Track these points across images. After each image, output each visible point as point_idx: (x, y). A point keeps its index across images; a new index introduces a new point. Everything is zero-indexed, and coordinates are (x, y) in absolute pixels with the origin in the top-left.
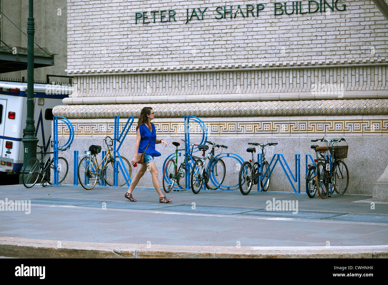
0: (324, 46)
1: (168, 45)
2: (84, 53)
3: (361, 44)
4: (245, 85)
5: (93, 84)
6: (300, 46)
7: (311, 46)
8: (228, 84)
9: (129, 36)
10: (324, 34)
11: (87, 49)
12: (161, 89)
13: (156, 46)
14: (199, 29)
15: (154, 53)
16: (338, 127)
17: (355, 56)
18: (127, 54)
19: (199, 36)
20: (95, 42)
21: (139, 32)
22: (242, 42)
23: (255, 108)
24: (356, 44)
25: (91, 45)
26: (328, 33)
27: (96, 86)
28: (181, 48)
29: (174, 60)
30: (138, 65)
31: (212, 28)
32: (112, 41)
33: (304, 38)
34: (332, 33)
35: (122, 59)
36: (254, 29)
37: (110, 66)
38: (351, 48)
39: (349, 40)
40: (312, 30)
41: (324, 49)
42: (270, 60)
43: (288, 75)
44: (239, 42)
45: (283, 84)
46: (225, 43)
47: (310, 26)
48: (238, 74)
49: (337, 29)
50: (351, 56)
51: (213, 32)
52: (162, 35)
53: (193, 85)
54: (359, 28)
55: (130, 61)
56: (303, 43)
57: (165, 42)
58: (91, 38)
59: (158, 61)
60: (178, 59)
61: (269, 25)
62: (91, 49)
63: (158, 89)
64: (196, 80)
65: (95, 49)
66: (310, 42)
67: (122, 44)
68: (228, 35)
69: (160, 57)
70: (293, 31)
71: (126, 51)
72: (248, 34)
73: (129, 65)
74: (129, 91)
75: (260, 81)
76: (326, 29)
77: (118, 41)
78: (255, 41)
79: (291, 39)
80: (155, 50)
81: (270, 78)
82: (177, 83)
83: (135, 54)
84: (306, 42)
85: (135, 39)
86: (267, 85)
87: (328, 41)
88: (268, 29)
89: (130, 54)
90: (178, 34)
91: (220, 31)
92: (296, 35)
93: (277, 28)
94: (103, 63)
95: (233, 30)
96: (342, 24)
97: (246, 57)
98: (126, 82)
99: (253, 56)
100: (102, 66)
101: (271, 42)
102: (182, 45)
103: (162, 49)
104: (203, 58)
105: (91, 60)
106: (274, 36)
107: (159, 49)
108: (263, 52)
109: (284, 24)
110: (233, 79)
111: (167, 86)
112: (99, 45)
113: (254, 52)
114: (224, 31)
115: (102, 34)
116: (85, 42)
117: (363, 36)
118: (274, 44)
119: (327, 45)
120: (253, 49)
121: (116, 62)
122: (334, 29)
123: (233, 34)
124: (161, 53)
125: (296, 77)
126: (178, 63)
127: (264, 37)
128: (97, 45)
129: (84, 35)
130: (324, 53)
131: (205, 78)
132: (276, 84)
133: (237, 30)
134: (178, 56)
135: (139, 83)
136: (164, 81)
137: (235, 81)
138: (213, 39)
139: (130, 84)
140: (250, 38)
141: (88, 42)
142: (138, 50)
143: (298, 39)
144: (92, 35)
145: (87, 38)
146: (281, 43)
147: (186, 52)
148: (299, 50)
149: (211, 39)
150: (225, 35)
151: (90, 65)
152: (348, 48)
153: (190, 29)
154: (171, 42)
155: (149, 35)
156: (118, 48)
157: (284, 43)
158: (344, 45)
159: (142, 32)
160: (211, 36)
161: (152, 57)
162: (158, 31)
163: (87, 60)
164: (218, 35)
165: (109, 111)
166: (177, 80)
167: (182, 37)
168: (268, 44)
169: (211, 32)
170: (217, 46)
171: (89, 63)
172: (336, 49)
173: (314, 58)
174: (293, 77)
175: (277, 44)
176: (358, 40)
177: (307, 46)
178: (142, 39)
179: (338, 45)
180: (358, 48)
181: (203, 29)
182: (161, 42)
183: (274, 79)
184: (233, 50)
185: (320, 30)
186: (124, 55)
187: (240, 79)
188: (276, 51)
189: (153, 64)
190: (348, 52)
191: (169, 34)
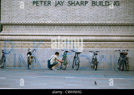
0: (111, 17)
1: (47, 14)
2: (9, 15)
3: (125, 17)
4: (79, 30)
5: (12, 28)
6: (102, 17)
7: (106, 17)
8: (72, 29)
9: (30, 10)
10: (111, 13)
11: (10, 14)
12: (43, 31)
13: (42, 14)
14: (61, 9)
15: (41, 17)
16: (119, 46)
17: (123, 21)
18: (29, 17)
19: (61, 11)
20: (14, 11)
21: (34, 9)
22: (79, 14)
23: (86, 39)
24: (123, 17)
25: (12, 13)
26: (113, 13)
27: (14, 28)
28: (53, 15)
29: (50, 20)
30: (34, 21)
31: (66, 9)
32: (22, 11)
33: (103, 14)
34: (114, 13)
35: (26, 18)
36: (84, 10)
37: (21, 21)
38: (121, 19)
39: (121, 16)
40: (106, 12)
41: (111, 19)
42: (90, 21)
43: (96, 27)
44: (78, 14)
45: (94, 30)
46: (72, 14)
47: (106, 10)
48: (76, 26)
49: (116, 12)
50: (121, 21)
51: (67, 10)
52: (44, 10)
53: (57, 29)
54: (124, 12)
55: (30, 20)
56: (103, 16)
57: (46, 13)
58: (12, 10)
59: (43, 20)
60: (52, 20)
61: (90, 9)
62: (12, 14)
63: (41, 31)
64: (58, 28)
65: (14, 14)
66: (106, 16)
67: (26, 13)
68: (73, 11)
69: (44, 18)
70: (99, 12)
71: (28, 15)
72: (81, 11)
73: (30, 21)
74: (29, 31)
75: (85, 29)
76: (112, 12)
77: (25, 11)
78: (84, 14)
79: (98, 14)
80: (42, 15)
81: (89, 28)
82: (50, 28)
83: (32, 17)
84: (104, 16)
85: (33, 11)
86: (88, 30)
87: (113, 16)
88: (89, 10)
89: (30, 17)
90: (52, 10)
91: (70, 10)
92: (100, 13)
93: (93, 10)
94: (18, 20)
95: (75, 10)
96: (118, 10)
97: (80, 20)
98: (28, 27)
99: (83, 20)
100: (17, 21)
101: (90, 15)
102: (53, 14)
103: (45, 16)
104: (62, 20)
105: (12, 18)
106: (92, 13)
107: (43, 15)
108: (87, 18)
109: (96, 9)
110: (74, 28)
111: (46, 29)
112: (16, 13)
113: (84, 18)
114: (71, 10)
115: (18, 9)
116: (9, 11)
117: (126, 14)
118: (91, 16)
119: (112, 17)
120: (83, 17)
121: (24, 20)
122: (115, 12)
123: (75, 11)
124: (44, 17)
125: (99, 28)
126: (52, 21)
127: (87, 13)
128: (15, 13)
129: (9, 8)
130: (111, 20)
131: (62, 27)
132: (91, 30)
133: (76, 10)
134: (52, 18)
135: (33, 28)
136: (44, 28)
137: (75, 29)
138: (67, 13)
139: (29, 28)
140: (82, 13)
141: (11, 11)
142: (34, 15)
143: (101, 14)
144: (13, 8)
145: (10, 10)
146: (94, 16)
147: (55, 17)
148: (102, 18)
149: (66, 13)
150: (72, 11)
151: (11, 20)
152: (120, 19)
153: (57, 9)
154: (48, 13)
155: (39, 10)
156: (25, 14)
157: (96, 16)
158: (119, 17)
159: (36, 9)
160: (66, 11)
161: (40, 18)
162: (43, 9)
163: (10, 18)
164: (69, 11)
165: (22, 39)
166: (50, 27)
167: (54, 11)
168: (89, 16)
169: (66, 10)
170: (68, 16)
171: (11, 19)
172: (115, 19)
173: (107, 21)
174: (98, 28)
175: (93, 16)
176: (124, 16)
177: (104, 17)
178: (36, 11)
179: (116, 17)
180: (124, 19)
181: (62, 9)
182: (44, 13)
183: (90, 28)
184: (75, 17)
185: (110, 11)
186: (28, 17)
187: (77, 28)
188: (92, 18)
189: (40, 21)
190: (120, 20)
191: (48, 10)
